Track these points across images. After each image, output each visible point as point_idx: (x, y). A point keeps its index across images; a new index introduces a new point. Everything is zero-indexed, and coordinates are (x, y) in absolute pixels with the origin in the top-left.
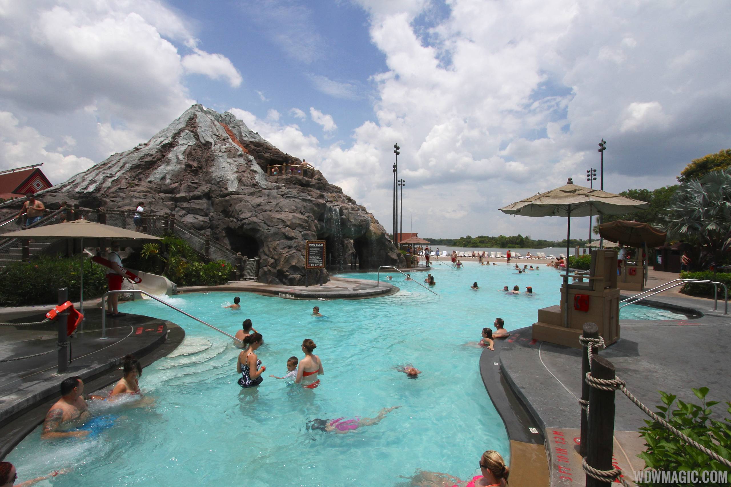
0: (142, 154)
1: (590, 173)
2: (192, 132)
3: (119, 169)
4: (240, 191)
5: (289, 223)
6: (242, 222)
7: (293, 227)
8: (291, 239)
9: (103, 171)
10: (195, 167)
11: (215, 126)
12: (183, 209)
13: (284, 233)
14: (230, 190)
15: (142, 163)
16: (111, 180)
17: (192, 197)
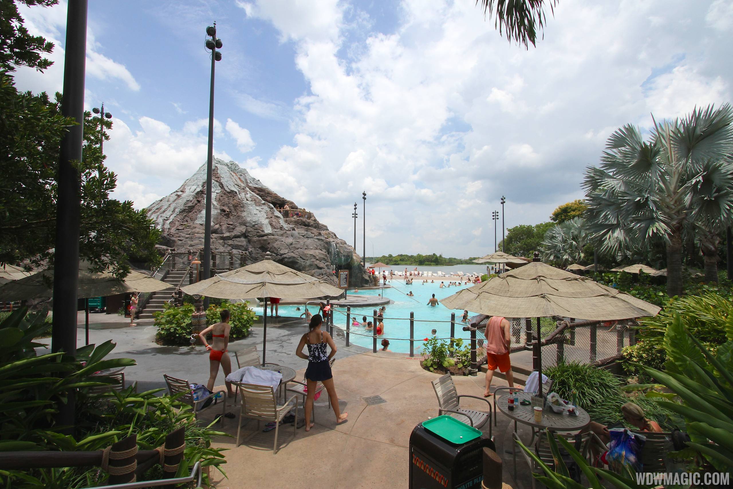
0: (185, 200)
1: (494, 214)
2: (217, 181)
3: (171, 213)
4: (274, 233)
5: (318, 258)
6: (282, 256)
7: (320, 260)
8: (320, 268)
9: (160, 215)
10: (227, 212)
11: (233, 176)
12: (229, 245)
13: (316, 265)
14: (266, 232)
15: (187, 208)
16: (168, 222)
17: (234, 236)
